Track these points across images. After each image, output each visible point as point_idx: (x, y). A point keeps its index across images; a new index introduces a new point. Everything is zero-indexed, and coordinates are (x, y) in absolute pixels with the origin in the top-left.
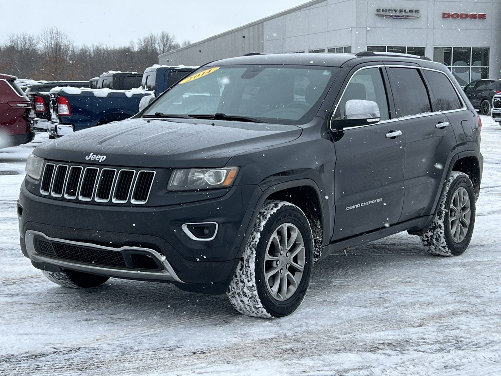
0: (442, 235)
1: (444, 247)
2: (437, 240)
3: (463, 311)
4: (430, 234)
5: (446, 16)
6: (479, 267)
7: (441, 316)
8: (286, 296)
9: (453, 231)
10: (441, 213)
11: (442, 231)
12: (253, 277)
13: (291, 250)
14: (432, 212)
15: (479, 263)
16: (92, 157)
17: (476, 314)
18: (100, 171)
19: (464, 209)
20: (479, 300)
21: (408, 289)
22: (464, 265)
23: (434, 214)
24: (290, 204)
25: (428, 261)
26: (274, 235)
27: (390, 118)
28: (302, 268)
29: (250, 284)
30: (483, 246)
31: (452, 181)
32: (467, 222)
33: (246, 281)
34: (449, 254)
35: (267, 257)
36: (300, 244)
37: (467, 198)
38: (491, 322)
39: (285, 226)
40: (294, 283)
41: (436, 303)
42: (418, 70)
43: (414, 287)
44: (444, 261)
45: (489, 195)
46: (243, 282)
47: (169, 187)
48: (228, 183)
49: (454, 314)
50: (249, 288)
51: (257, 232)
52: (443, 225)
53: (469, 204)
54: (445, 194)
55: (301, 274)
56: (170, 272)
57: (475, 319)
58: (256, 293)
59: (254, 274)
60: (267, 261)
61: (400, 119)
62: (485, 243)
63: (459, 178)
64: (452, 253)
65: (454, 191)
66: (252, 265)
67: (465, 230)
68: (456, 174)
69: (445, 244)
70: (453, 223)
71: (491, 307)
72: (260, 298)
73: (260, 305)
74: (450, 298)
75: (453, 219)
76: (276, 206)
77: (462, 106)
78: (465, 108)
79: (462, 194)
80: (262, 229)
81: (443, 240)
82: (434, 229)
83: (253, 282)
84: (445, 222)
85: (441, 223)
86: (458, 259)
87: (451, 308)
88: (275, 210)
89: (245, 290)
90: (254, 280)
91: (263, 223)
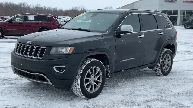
0: (160, 69)
1: (161, 73)
2: (158, 71)
3: (157, 99)
4: (156, 69)
5: (184, 2)
6: (171, 81)
7: (148, 101)
8: (94, 91)
9: (164, 68)
10: (160, 62)
11: (160, 68)
12: (79, 85)
13: (97, 76)
14: (156, 62)
15: (171, 79)
16: (29, 42)
17: (161, 101)
18: (30, 47)
19: (169, 61)
20: (165, 95)
21: (142, 89)
22: (166, 80)
23: (157, 63)
24: (96, 60)
25: (155, 77)
26: (89, 71)
27: (141, 31)
28: (101, 82)
29: (78, 88)
30: (176, 72)
31: (164, 52)
32: (170, 65)
33: (77, 86)
34: (162, 75)
35: (86, 78)
36: (100, 73)
37: (170, 57)
38: (165, 105)
39: (94, 68)
40: (97, 87)
41: (149, 95)
42: (154, 15)
43: (145, 88)
44: (160, 78)
45: (185, 54)
46: (76, 87)
47: (51, 53)
48: (70, 53)
49: (153, 100)
50: (78, 89)
51: (81, 70)
52: (160, 66)
53: (171, 59)
54: (161, 56)
55: (101, 84)
56: (50, 83)
57: (160, 103)
58: (80, 91)
59: (80, 84)
60: (86, 80)
61: (144, 31)
62: (177, 71)
63: (167, 51)
64: (163, 75)
65: (165, 55)
66: (79, 81)
67: (169, 68)
68: (166, 50)
69: (161, 72)
70: (164, 65)
71: (168, 98)
72: (82, 92)
73: (82, 95)
74: (155, 93)
75: (164, 64)
76: (90, 60)
77: (170, 27)
78: (171, 28)
79: (168, 56)
80: (83, 69)
81: (160, 71)
82: (157, 67)
83: (79, 87)
84: (161, 65)
85: (159, 65)
86: (165, 77)
87: (153, 97)
88: (89, 62)
89: (77, 89)
90: (80, 86)
91: (84, 67)
